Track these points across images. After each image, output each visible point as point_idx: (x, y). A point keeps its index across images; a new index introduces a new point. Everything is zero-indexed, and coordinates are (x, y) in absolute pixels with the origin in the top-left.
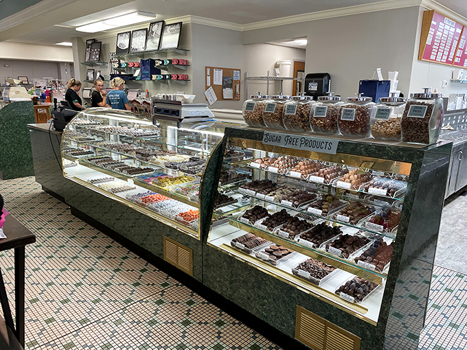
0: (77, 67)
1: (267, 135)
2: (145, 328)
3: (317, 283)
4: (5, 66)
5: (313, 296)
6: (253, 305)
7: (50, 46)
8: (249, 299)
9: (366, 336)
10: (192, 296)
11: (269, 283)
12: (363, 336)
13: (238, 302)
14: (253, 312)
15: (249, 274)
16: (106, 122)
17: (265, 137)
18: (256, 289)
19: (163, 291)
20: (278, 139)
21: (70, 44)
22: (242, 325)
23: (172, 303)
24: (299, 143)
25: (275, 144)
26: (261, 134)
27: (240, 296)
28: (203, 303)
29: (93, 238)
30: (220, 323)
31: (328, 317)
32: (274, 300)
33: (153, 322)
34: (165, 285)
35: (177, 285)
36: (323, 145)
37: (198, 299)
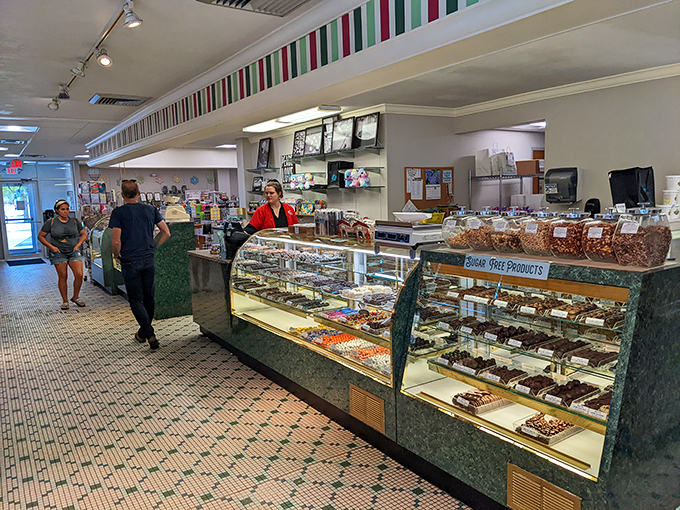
0: (241, 175)
1: (469, 258)
2: (329, 490)
3: (546, 442)
4: (151, 176)
5: (526, 451)
6: (457, 466)
7: (209, 149)
8: (452, 458)
9: (587, 495)
10: (384, 459)
11: (475, 438)
12: (584, 495)
13: (440, 464)
14: (458, 476)
15: (452, 427)
16: (281, 246)
17: (467, 261)
18: (460, 446)
19: (350, 453)
20: (482, 264)
21: (234, 146)
22: (446, 495)
23: (361, 465)
24: (505, 268)
25: (479, 269)
26: (462, 257)
27: (440, 457)
28: (398, 468)
29: (265, 389)
30: (418, 491)
31: (543, 476)
32: (482, 457)
33: (338, 485)
34: (352, 446)
35: (367, 447)
36: (533, 270)
37: (392, 464)
